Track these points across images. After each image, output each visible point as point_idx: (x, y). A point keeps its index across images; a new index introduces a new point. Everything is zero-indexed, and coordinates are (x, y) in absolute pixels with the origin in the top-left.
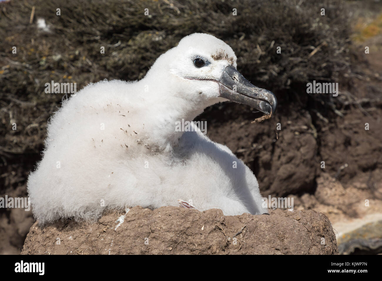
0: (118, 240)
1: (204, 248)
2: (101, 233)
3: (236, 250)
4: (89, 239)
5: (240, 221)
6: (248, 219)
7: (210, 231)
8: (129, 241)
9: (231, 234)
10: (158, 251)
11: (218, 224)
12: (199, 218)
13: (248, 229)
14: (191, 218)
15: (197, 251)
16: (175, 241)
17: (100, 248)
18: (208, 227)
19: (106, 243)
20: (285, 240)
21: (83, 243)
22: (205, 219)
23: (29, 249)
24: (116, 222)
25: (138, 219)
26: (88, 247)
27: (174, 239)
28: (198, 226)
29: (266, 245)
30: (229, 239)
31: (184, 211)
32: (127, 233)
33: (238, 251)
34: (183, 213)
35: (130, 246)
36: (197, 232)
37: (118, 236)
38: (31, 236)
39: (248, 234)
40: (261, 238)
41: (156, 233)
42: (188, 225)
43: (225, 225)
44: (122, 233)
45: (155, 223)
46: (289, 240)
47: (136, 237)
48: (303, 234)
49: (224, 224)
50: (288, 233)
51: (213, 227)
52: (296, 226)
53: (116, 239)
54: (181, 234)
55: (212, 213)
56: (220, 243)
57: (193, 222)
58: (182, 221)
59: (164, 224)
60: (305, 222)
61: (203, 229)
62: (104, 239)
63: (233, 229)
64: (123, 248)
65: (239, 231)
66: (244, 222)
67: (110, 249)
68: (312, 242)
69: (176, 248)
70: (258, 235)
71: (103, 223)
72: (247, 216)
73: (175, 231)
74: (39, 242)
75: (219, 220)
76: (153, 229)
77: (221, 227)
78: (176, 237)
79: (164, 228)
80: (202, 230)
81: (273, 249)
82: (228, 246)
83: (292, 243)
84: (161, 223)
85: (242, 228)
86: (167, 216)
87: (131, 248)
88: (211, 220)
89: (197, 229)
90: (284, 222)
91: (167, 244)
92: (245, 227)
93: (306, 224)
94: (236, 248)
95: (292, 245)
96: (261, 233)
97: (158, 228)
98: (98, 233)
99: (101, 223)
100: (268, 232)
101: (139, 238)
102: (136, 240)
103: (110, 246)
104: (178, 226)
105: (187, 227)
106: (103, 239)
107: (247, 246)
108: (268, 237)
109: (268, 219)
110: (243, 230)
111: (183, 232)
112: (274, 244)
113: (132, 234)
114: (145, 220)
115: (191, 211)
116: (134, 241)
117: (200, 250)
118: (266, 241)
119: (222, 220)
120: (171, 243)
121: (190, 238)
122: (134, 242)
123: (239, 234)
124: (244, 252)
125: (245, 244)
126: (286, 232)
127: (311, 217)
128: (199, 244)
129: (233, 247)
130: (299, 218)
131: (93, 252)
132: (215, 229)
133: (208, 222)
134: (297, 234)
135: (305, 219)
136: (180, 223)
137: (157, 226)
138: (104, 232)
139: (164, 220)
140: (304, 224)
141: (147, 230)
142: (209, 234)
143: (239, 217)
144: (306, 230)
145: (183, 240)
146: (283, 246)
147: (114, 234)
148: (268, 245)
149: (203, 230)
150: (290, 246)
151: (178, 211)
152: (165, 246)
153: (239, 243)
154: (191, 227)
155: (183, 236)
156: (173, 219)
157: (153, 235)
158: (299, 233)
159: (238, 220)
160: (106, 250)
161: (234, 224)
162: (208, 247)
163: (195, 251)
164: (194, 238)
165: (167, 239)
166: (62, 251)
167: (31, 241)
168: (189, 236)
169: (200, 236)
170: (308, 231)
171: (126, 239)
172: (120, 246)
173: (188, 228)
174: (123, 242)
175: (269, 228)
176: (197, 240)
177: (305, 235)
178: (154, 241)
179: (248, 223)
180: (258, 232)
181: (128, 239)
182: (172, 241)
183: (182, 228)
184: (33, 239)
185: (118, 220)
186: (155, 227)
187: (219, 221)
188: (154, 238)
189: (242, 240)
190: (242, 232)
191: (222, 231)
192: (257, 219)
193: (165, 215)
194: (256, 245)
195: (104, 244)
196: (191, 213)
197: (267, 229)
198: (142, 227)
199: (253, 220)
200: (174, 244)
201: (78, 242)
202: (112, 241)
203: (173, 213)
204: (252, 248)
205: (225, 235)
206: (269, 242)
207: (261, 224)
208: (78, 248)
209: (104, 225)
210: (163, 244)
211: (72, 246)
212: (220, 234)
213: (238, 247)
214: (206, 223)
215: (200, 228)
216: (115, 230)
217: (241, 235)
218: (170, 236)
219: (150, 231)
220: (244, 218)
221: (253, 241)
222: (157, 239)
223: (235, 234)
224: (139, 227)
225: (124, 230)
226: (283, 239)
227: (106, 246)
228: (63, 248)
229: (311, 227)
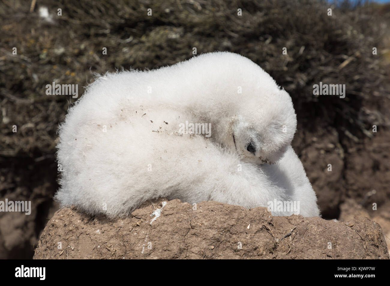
0: (154, 235)
1: (249, 249)
2: (134, 227)
3: (285, 253)
4: (120, 233)
5: (290, 222)
6: (298, 220)
7: (256, 230)
8: (166, 237)
9: (279, 236)
10: (198, 249)
11: (265, 224)
12: (245, 215)
13: (297, 231)
14: (236, 215)
15: (241, 251)
16: (218, 239)
17: (133, 243)
18: (254, 226)
19: (139, 237)
20: (337, 246)
21: (112, 237)
22: (251, 217)
23: (48, 243)
24: (151, 216)
25: (177, 213)
26: (118, 242)
27: (217, 236)
28: (243, 224)
29: (317, 250)
30: (277, 240)
31: (229, 207)
32: (163, 228)
33: (287, 254)
34: (227, 209)
35: (167, 242)
36: (242, 230)
37: (153, 230)
38: (50, 230)
39: (298, 237)
40: (311, 242)
41: (196, 229)
42: (233, 222)
43: (273, 225)
44: (158, 228)
45: (196, 218)
46: (342, 246)
47: (174, 233)
48: (357, 241)
49: (271, 224)
50: (340, 239)
51: (259, 226)
52: (349, 233)
53: (152, 234)
54: (225, 232)
55: (259, 211)
56: (266, 244)
57: (238, 219)
58: (227, 218)
59: (205, 220)
60: (359, 229)
61: (248, 227)
62: (138, 233)
63: (282, 230)
64: (159, 244)
65: (288, 233)
66: (293, 223)
67: (143, 245)
68: (366, 252)
69: (218, 246)
70: (308, 238)
71: (136, 217)
72: (297, 218)
73: (218, 228)
74: (60, 236)
75: (266, 219)
76: (194, 225)
77: (269, 227)
78: (219, 235)
79: (206, 224)
80: (247, 229)
81: (325, 255)
82: (276, 248)
83: (345, 250)
84: (203, 219)
85: (292, 230)
86: (209, 211)
87: (168, 244)
88: (258, 218)
89: (242, 227)
90: (336, 227)
91: (208, 241)
92: (295, 229)
93: (360, 231)
94: (285, 251)
95: (345, 253)
96: (312, 237)
97: (198, 224)
98: (131, 227)
99: (135, 216)
100: (319, 236)
101: (177, 234)
102: (174, 236)
103: (144, 241)
104: (221, 222)
105: (231, 224)
106: (136, 233)
107: (297, 249)
108: (319, 241)
109: (320, 223)
110: (292, 232)
111: (227, 230)
112: (325, 250)
113: (170, 229)
114: (185, 214)
115: (235, 208)
116: (171, 236)
117: (245, 251)
118: (317, 246)
119: (269, 219)
120: (213, 241)
121: (234, 236)
122: (172, 238)
123: (288, 236)
124: (293, 256)
125: (294, 248)
126: (339, 238)
127: (365, 224)
128: (245, 244)
129: (281, 250)
130: (352, 225)
131: (125, 248)
132: (262, 229)
133: (255, 221)
134: (350, 240)
135: (359, 226)
136: (224, 220)
137: (198, 222)
138: (138, 225)
139: (206, 215)
140: (358, 231)
141: (186, 226)
142: (255, 234)
143: (288, 218)
144: (360, 238)
145: (226, 239)
146: (335, 253)
147: (149, 229)
148: (319, 251)
149: (249, 229)
150: (343, 254)
151: (221, 206)
152: (207, 244)
153: (289, 245)
154: (235, 225)
155: (227, 235)
156: (216, 215)
157: (193, 231)
158: (352, 240)
159: (286, 221)
160: (139, 245)
161: (283, 225)
162: (254, 248)
163: (239, 251)
164: (238, 237)
165: (209, 236)
166: (87, 245)
167: (49, 235)
168: (233, 234)
169: (245, 234)
170: (362, 239)
171: (163, 235)
172: (155, 242)
173: (233, 225)
174: (159, 237)
175: (321, 232)
176: (243, 240)
177: (358, 244)
178: (194, 238)
179: (298, 224)
180: (308, 236)
181: (165, 234)
182: (215, 239)
183: (225, 225)
184: (52, 233)
185: (153, 214)
186: (196, 223)
187: (266, 221)
188: (194, 234)
189: (292, 243)
190: (291, 235)
191: (269, 232)
192: (308, 221)
193: (207, 210)
194: (306, 249)
195: (137, 238)
196: (236, 209)
197: (318, 233)
198: (181, 222)
199: (303, 221)
200: (216, 243)
201: (107, 237)
202: (147, 236)
203: (217, 208)
204: (302, 252)
205: (272, 236)
206: (320, 247)
207: (312, 227)
208: (106, 243)
209: (137, 218)
210: (204, 242)
211: (99, 240)
212: (267, 234)
213: (287, 250)
214: (252, 221)
215: (246, 227)
216: (151, 223)
217: (290, 237)
218: (212, 233)
219: (190, 227)
220: (294, 219)
221: (303, 245)
222: (197, 236)
223: (284, 236)
224: (178, 221)
225: (160, 224)
226: (335, 246)
227: (140, 241)
228: (90, 242)
229: (365, 235)
